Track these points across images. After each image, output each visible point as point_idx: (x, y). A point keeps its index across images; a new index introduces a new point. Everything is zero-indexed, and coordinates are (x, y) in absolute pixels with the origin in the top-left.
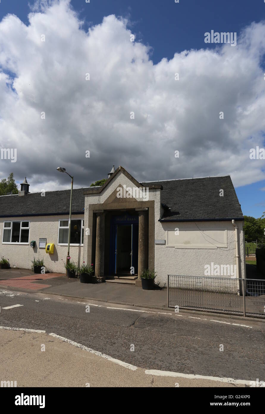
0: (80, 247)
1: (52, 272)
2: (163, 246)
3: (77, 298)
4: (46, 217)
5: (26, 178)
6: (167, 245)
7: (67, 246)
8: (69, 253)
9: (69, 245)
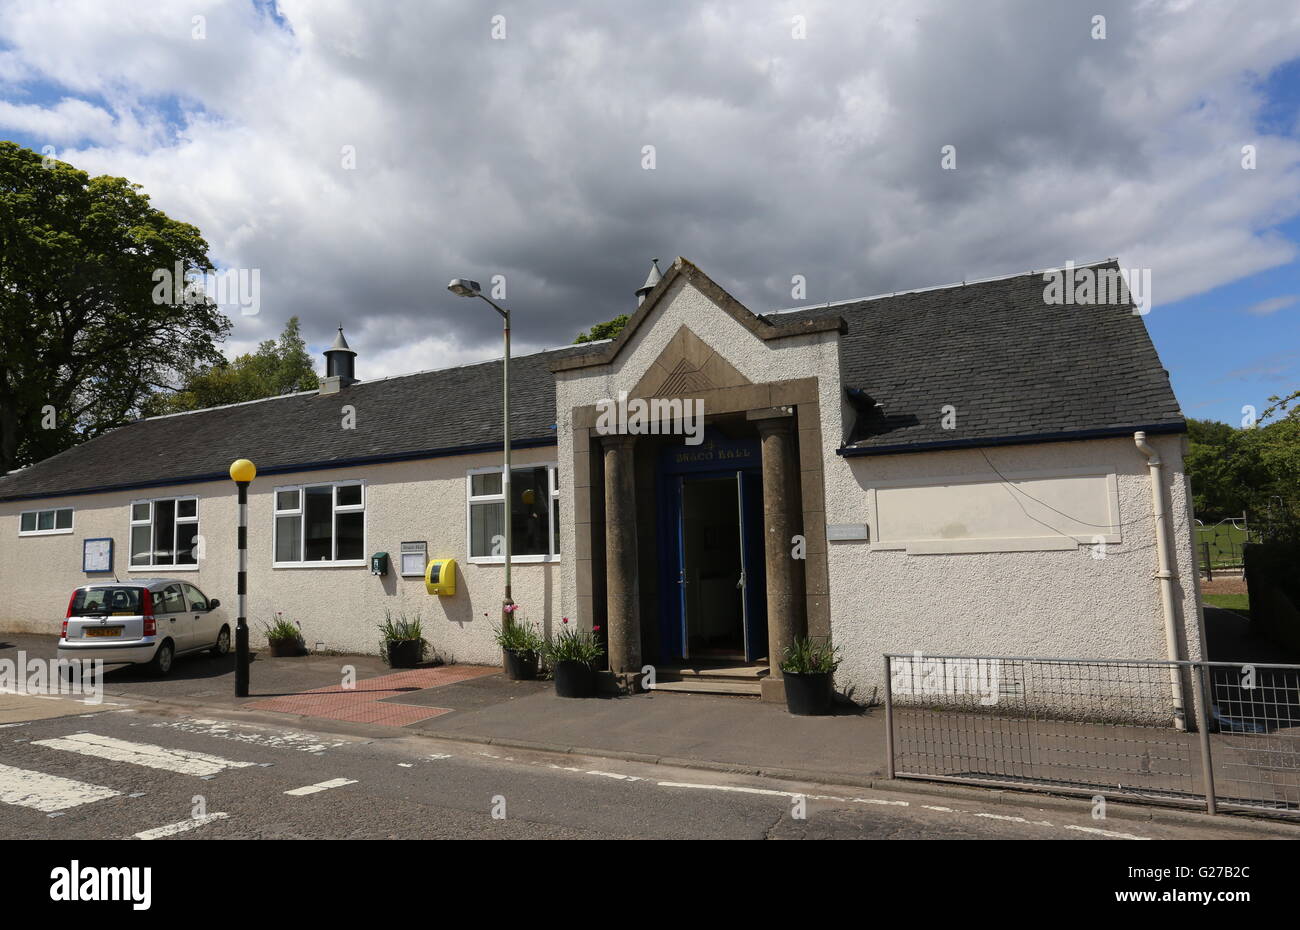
0: (547, 565)
1: (453, 663)
2: (860, 548)
3: (547, 750)
4: (421, 464)
5: (340, 330)
6: (874, 545)
7: (503, 565)
8: (508, 589)
9: (509, 559)
